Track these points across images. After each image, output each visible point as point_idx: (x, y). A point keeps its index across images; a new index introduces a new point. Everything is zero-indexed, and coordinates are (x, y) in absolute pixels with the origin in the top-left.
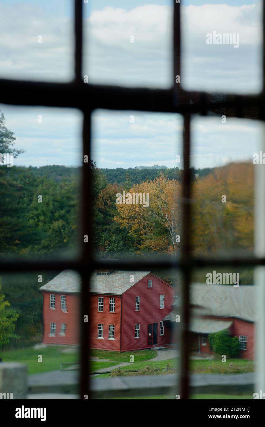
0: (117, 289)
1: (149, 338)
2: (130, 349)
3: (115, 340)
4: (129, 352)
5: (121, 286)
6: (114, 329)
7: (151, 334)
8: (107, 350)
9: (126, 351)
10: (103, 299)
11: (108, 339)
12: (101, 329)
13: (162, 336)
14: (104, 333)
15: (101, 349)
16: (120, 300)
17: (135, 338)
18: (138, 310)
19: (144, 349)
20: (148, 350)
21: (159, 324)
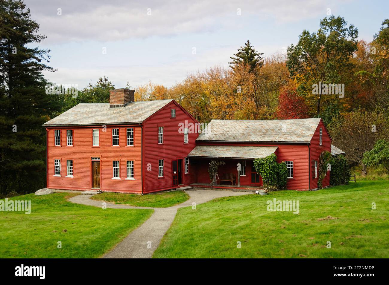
0: (136, 117)
1: (174, 176)
2: (153, 190)
3: (134, 179)
4: (153, 194)
5: (140, 114)
6: (133, 166)
7: (176, 172)
8: (125, 192)
9: (149, 193)
10: (118, 130)
11: (126, 179)
12: (116, 166)
13: (187, 174)
14: (120, 172)
15: (118, 192)
16: (140, 129)
17: (159, 177)
18: (161, 143)
19: (168, 190)
20: (173, 190)
21: (184, 161)
